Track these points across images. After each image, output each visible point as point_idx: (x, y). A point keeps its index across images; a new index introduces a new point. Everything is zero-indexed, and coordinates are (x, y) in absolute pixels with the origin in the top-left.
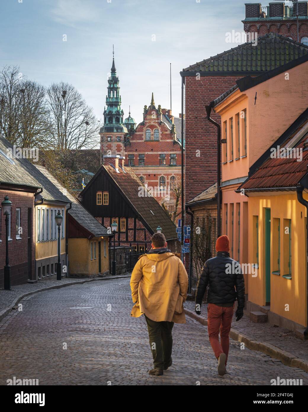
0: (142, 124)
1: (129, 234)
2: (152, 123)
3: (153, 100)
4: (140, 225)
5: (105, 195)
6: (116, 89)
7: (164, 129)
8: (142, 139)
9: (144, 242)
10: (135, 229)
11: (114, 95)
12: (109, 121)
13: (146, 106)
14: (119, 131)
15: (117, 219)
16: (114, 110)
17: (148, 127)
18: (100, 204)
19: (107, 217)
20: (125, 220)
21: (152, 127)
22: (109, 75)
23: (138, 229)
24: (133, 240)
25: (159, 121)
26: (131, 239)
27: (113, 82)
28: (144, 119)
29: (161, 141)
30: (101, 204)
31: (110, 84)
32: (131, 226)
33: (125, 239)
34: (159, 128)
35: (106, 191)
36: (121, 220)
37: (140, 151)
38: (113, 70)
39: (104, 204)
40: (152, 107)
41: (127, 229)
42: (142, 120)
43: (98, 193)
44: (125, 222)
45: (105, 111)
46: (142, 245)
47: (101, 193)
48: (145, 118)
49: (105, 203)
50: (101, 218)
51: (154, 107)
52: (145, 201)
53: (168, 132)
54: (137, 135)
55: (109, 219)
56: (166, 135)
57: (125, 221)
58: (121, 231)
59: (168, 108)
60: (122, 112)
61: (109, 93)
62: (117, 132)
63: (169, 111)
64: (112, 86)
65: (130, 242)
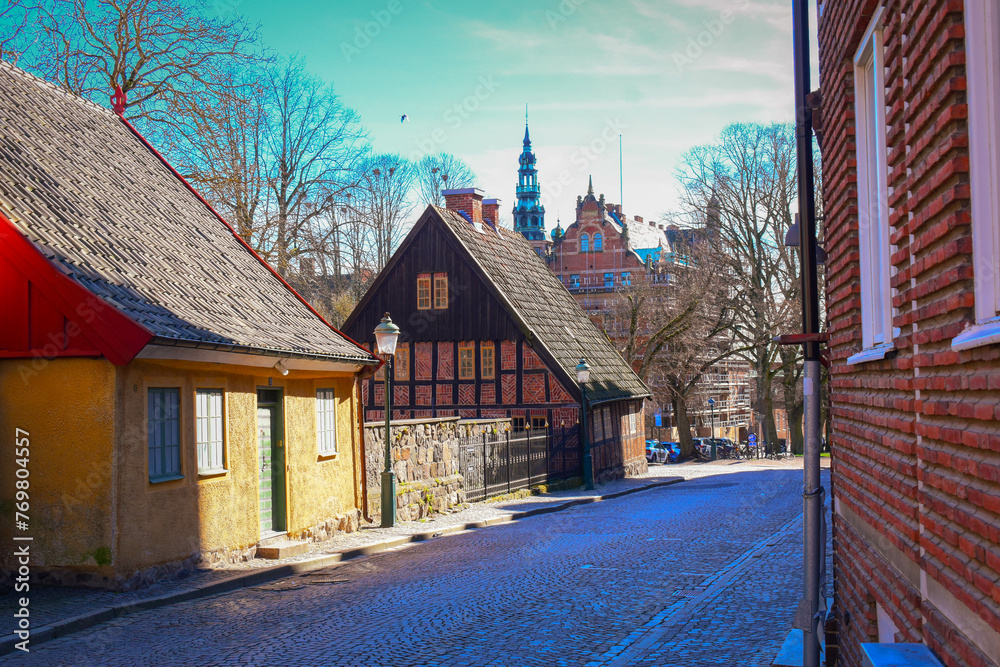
0: (574, 226)
1: (504, 385)
2: (591, 224)
3: (590, 187)
4: (532, 361)
5: (438, 282)
6: (532, 172)
7: (610, 231)
8: (575, 250)
9: (546, 406)
10: (519, 372)
11: (528, 182)
12: (521, 222)
13: (579, 197)
14: (537, 238)
15: (472, 346)
16: (529, 205)
17: (584, 230)
18: (426, 308)
19: (446, 340)
20: (493, 348)
21: (590, 230)
22: (521, 151)
23: (527, 372)
24: (514, 402)
25: (602, 220)
26: (509, 398)
27: (527, 161)
28: (578, 218)
29: (605, 251)
30: (430, 307)
31: (522, 164)
32: (509, 363)
33: (494, 400)
34: (602, 231)
35: (441, 270)
36: (482, 348)
37: (571, 269)
38: (527, 143)
39: (436, 307)
40: (590, 197)
41: (499, 371)
42: (573, 220)
43: (421, 279)
44: (493, 354)
45: (515, 208)
46: (538, 413)
47: (429, 279)
48: (579, 216)
49: (438, 304)
50: (429, 346)
51: (593, 198)
52: (550, 304)
53: (617, 237)
54: (566, 244)
55: (451, 346)
56: (614, 241)
57: (493, 350)
58: (483, 377)
59: (615, 203)
60: (542, 208)
61: (521, 179)
62: (535, 239)
63: (618, 207)
64: (525, 167)
65: (505, 406)
